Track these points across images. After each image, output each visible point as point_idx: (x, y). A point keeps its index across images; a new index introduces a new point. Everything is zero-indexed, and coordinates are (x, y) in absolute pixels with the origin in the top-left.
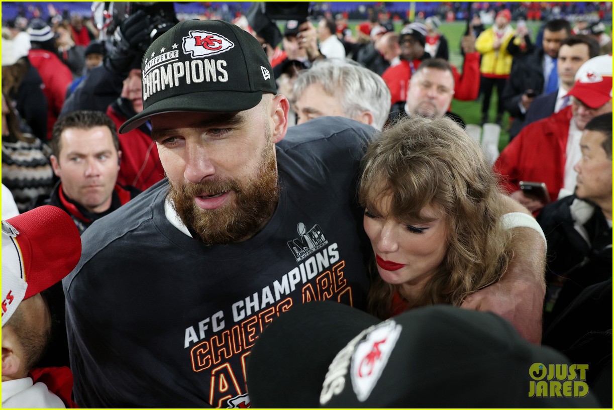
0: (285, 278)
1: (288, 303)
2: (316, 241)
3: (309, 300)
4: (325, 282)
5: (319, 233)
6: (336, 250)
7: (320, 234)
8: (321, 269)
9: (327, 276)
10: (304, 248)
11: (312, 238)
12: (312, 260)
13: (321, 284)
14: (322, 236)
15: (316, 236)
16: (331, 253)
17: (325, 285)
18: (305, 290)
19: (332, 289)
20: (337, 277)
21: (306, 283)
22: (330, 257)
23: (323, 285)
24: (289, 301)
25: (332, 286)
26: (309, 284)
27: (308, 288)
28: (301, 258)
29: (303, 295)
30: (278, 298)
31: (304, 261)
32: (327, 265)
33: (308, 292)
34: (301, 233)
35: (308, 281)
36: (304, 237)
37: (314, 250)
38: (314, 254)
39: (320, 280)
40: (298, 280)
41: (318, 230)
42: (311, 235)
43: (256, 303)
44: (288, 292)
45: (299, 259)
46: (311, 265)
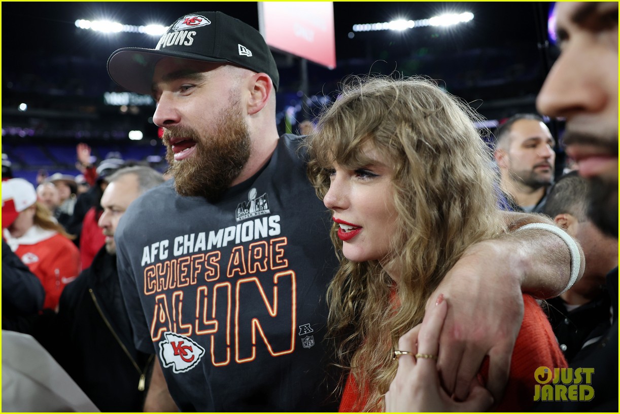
0: (221, 232)
1: (216, 256)
2: (259, 207)
3: (236, 262)
4: (258, 251)
5: (265, 201)
6: (278, 222)
7: (265, 203)
8: (257, 237)
9: (263, 246)
10: (245, 210)
11: (256, 204)
12: (250, 223)
13: (254, 251)
14: (266, 204)
15: (261, 203)
16: (272, 224)
17: (258, 255)
18: (236, 251)
19: (267, 262)
20: (275, 253)
21: (238, 245)
22: (269, 228)
23: (255, 253)
24: (218, 254)
25: (266, 259)
26: (242, 247)
27: (239, 250)
28: (240, 218)
29: (232, 254)
30: (209, 247)
31: (242, 222)
32: (264, 235)
33: (237, 253)
34: (250, 198)
35: (241, 243)
36: (250, 202)
37: (254, 215)
38: (253, 219)
39: (254, 247)
40: (231, 238)
41: (265, 199)
42: (257, 201)
43: (191, 243)
44: (219, 246)
45: (238, 219)
46: (248, 228)
